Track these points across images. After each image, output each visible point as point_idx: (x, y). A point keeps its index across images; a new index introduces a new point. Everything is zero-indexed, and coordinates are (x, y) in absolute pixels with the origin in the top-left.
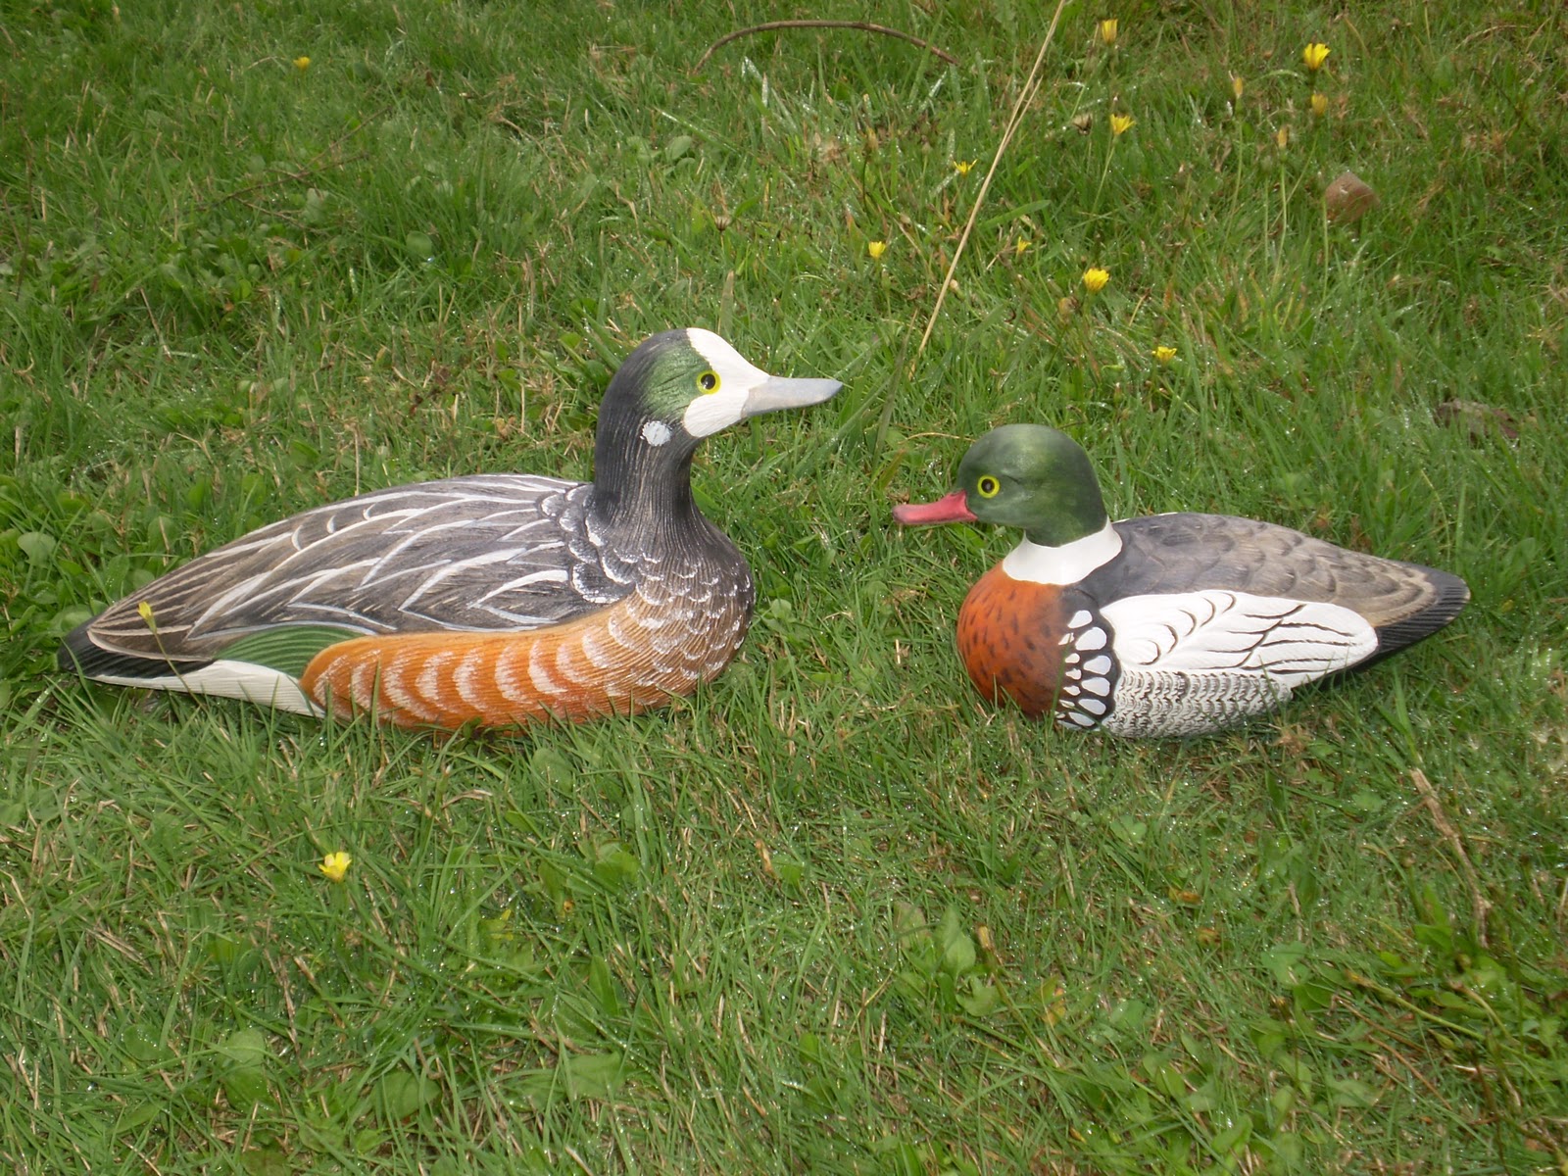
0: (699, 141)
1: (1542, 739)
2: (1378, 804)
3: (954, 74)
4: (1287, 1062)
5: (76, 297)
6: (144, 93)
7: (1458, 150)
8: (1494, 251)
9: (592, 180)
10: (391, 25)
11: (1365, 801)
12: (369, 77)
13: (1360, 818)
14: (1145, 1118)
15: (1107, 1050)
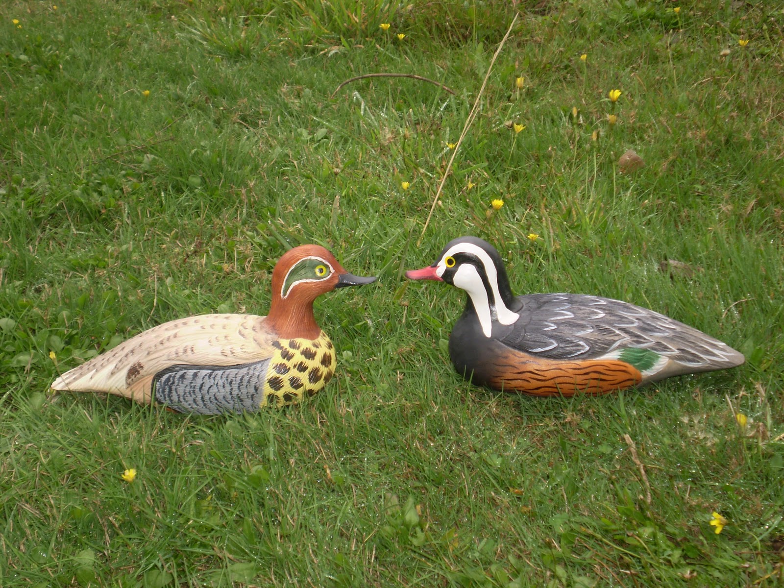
0: (330, 131)
1: (686, 420)
2: (610, 450)
3: (453, 99)
5: (34, 205)
6: (73, 106)
7: (685, 139)
8: (699, 187)
10: (191, 74)
11: (604, 448)
12: (178, 99)
13: (601, 456)
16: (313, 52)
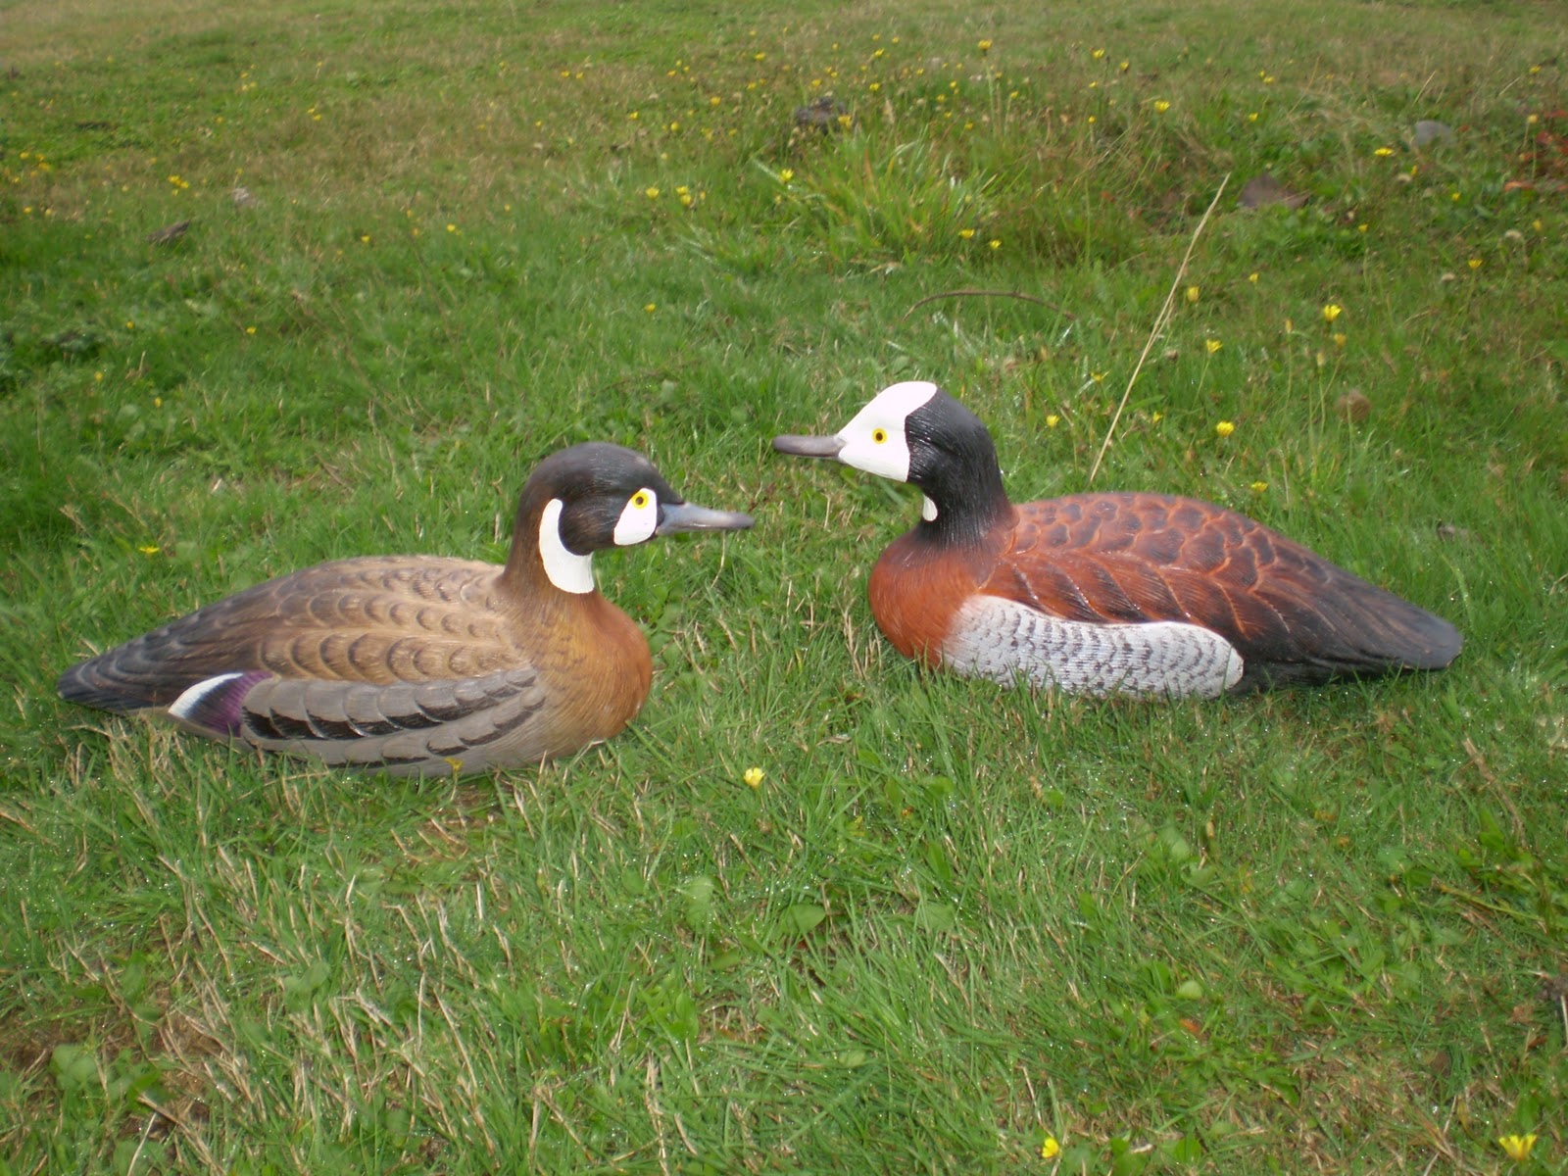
0: (913, 361)
1: (1543, 724)
2: (1441, 764)
3: (1078, 326)
4: (1404, 919)
5: (517, 445)
6: (544, 329)
7: (1418, 381)
8: (1448, 444)
9: (846, 382)
10: (699, 292)
11: (1431, 762)
12: (688, 321)
13: (1430, 772)
14: (1312, 951)
15: (1285, 909)
16: (862, 268)
